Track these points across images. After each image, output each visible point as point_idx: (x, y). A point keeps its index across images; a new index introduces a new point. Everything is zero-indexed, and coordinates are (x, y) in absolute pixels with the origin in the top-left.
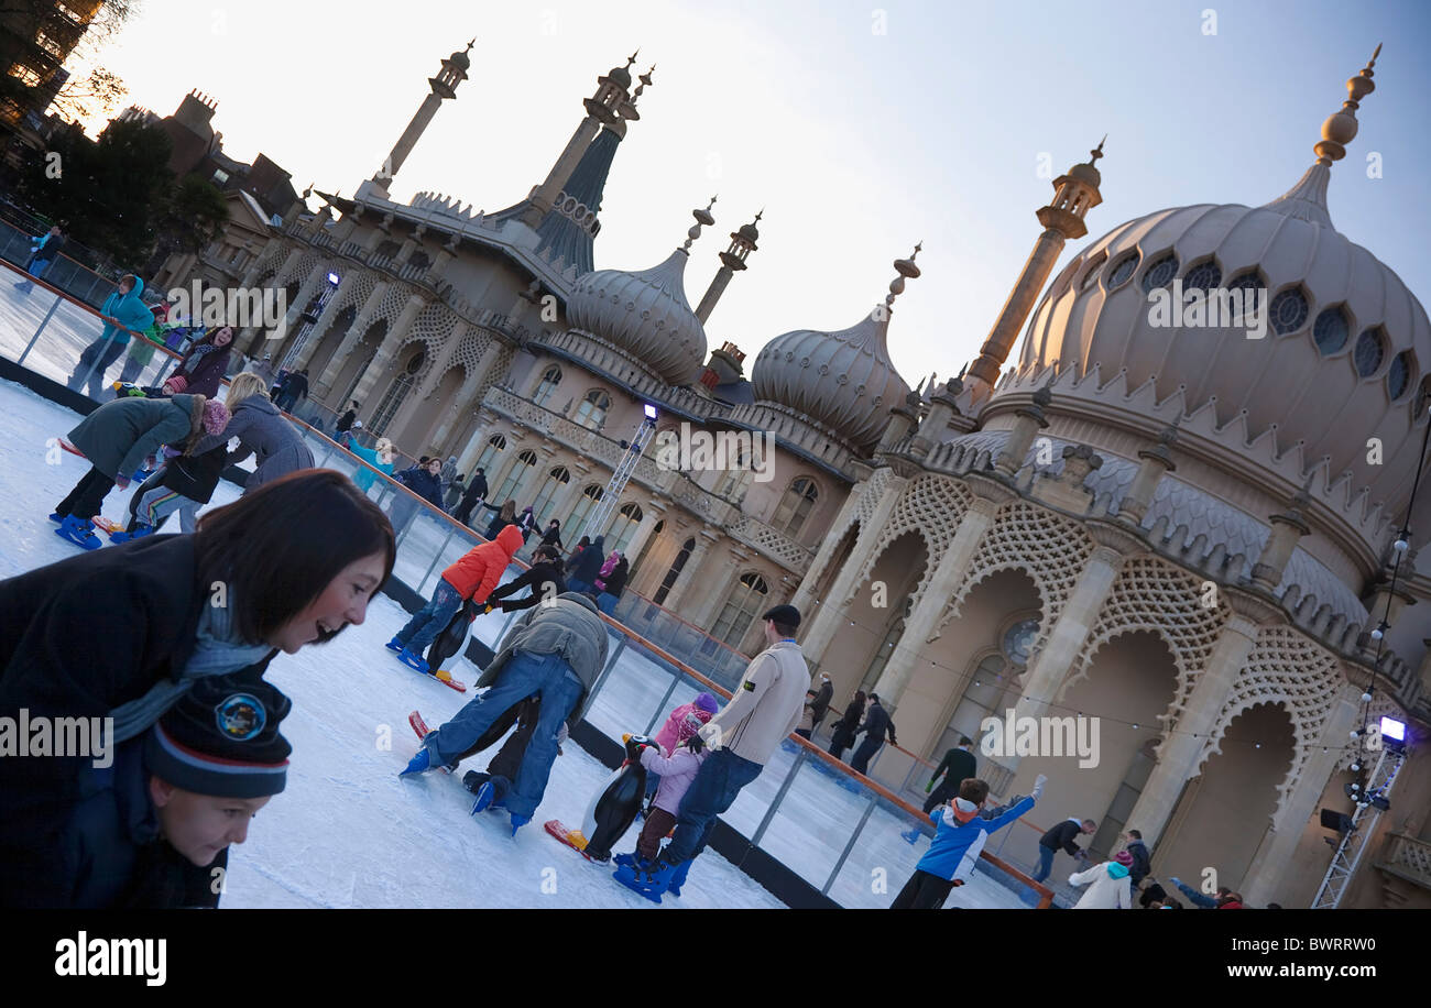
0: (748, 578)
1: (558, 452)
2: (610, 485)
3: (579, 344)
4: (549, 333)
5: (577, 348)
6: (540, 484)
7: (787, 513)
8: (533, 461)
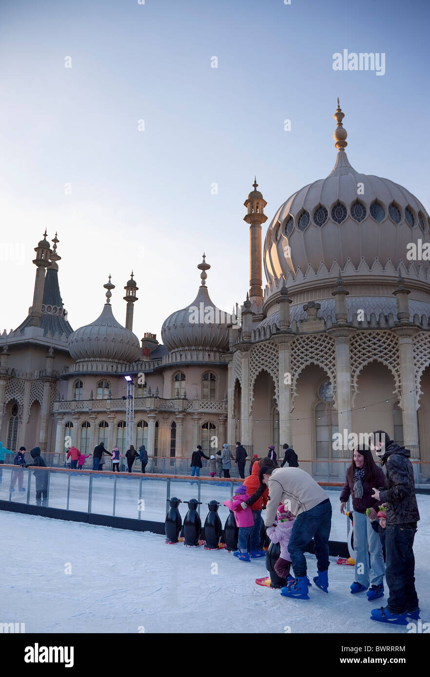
0: (205, 426)
1: (98, 416)
2: (127, 418)
3: (83, 366)
4: (68, 367)
5: (83, 367)
6: (97, 433)
7: (207, 391)
8: (89, 425)
